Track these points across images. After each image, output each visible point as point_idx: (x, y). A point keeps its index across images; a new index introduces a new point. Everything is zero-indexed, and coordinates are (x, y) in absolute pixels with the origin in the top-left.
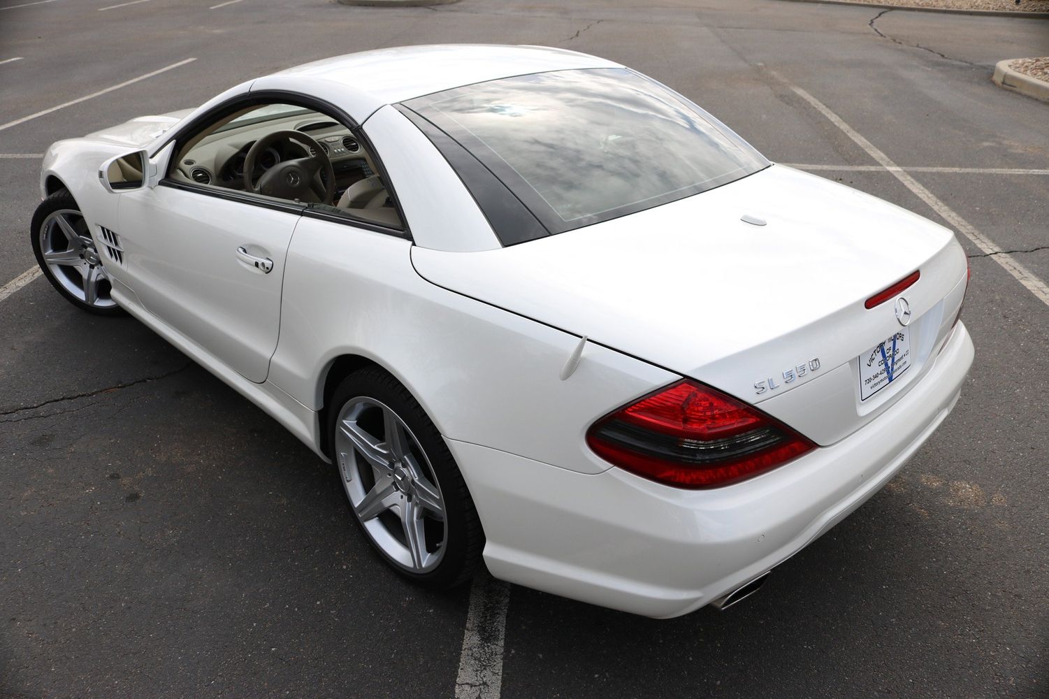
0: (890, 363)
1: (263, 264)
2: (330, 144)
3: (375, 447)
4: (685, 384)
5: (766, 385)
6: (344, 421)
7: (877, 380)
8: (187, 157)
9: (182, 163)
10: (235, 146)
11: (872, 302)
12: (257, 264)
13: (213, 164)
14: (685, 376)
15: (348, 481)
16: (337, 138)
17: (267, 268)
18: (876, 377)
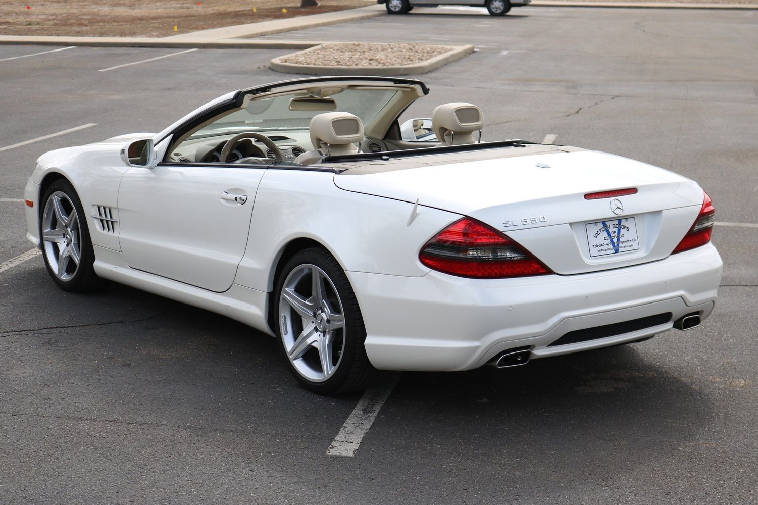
0: (615, 240)
1: (241, 198)
2: (282, 151)
3: (306, 302)
4: (466, 220)
5: (510, 223)
6: (286, 289)
7: (602, 248)
8: (175, 151)
9: (172, 155)
10: (212, 145)
11: (588, 196)
12: (236, 199)
13: (194, 157)
14: (465, 216)
15: (285, 334)
16: (288, 147)
17: (243, 200)
18: (603, 245)
